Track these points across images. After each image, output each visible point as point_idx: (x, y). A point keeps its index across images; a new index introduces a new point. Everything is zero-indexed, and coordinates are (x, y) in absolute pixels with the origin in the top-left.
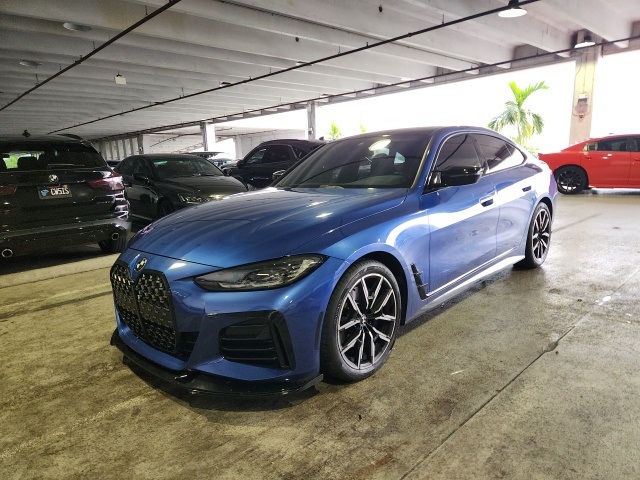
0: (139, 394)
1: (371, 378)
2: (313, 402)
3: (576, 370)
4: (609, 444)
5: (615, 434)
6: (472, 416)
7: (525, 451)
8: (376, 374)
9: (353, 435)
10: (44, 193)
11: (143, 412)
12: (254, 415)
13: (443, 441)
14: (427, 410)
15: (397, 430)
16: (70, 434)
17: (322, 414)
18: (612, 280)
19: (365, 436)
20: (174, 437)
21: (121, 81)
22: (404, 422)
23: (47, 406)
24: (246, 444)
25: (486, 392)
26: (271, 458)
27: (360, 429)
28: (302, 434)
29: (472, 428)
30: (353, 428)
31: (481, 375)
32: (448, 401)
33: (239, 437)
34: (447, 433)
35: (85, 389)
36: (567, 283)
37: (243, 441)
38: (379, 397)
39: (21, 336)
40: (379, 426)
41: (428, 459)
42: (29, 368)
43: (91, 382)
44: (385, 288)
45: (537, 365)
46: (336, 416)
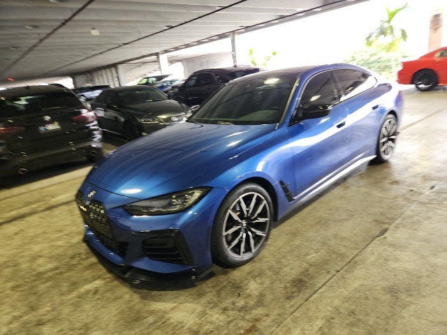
0: (99, 277)
1: (251, 262)
2: (210, 283)
3: (395, 253)
4: (406, 315)
5: (413, 307)
6: (315, 293)
7: (347, 321)
8: (256, 259)
9: (233, 309)
10: (42, 129)
11: (100, 292)
12: (170, 294)
13: (293, 313)
14: (285, 288)
15: (263, 305)
16: (54, 309)
17: (215, 293)
18: (440, 171)
19: (240, 310)
20: (118, 311)
21: (95, 32)
22: (269, 297)
23: (42, 287)
24: (162, 317)
25: (328, 273)
26: (176, 328)
27: (237, 305)
28: (199, 308)
29: (313, 302)
30: (233, 303)
31: (328, 258)
32: (301, 281)
33: (158, 311)
34: (296, 306)
35: (67, 274)
36: (406, 175)
37: (160, 314)
38: (254, 278)
39: (31, 232)
40: (251, 302)
41: (279, 328)
42: (34, 258)
43: (70, 268)
44: (259, 201)
45: (369, 249)
46: (223, 293)
